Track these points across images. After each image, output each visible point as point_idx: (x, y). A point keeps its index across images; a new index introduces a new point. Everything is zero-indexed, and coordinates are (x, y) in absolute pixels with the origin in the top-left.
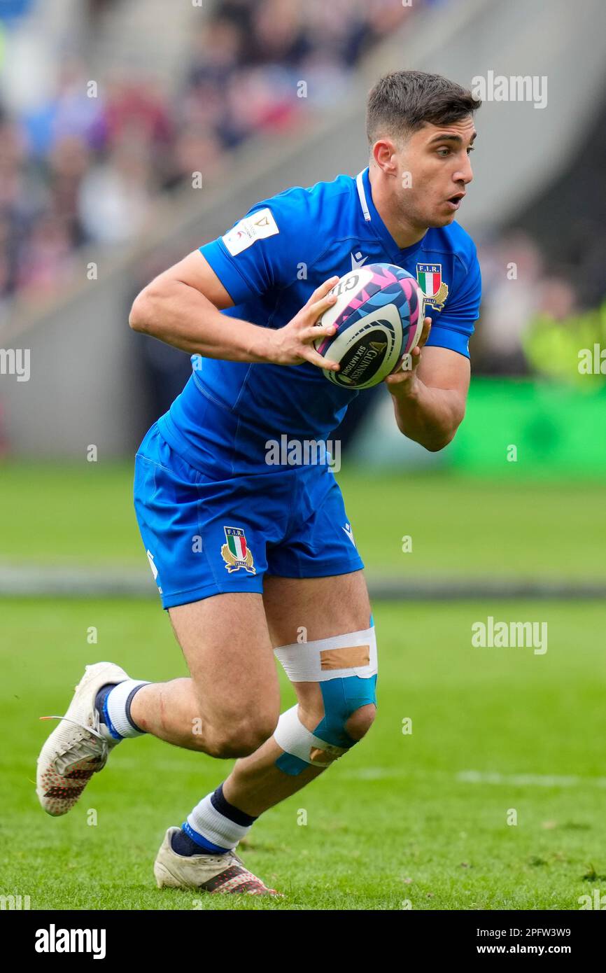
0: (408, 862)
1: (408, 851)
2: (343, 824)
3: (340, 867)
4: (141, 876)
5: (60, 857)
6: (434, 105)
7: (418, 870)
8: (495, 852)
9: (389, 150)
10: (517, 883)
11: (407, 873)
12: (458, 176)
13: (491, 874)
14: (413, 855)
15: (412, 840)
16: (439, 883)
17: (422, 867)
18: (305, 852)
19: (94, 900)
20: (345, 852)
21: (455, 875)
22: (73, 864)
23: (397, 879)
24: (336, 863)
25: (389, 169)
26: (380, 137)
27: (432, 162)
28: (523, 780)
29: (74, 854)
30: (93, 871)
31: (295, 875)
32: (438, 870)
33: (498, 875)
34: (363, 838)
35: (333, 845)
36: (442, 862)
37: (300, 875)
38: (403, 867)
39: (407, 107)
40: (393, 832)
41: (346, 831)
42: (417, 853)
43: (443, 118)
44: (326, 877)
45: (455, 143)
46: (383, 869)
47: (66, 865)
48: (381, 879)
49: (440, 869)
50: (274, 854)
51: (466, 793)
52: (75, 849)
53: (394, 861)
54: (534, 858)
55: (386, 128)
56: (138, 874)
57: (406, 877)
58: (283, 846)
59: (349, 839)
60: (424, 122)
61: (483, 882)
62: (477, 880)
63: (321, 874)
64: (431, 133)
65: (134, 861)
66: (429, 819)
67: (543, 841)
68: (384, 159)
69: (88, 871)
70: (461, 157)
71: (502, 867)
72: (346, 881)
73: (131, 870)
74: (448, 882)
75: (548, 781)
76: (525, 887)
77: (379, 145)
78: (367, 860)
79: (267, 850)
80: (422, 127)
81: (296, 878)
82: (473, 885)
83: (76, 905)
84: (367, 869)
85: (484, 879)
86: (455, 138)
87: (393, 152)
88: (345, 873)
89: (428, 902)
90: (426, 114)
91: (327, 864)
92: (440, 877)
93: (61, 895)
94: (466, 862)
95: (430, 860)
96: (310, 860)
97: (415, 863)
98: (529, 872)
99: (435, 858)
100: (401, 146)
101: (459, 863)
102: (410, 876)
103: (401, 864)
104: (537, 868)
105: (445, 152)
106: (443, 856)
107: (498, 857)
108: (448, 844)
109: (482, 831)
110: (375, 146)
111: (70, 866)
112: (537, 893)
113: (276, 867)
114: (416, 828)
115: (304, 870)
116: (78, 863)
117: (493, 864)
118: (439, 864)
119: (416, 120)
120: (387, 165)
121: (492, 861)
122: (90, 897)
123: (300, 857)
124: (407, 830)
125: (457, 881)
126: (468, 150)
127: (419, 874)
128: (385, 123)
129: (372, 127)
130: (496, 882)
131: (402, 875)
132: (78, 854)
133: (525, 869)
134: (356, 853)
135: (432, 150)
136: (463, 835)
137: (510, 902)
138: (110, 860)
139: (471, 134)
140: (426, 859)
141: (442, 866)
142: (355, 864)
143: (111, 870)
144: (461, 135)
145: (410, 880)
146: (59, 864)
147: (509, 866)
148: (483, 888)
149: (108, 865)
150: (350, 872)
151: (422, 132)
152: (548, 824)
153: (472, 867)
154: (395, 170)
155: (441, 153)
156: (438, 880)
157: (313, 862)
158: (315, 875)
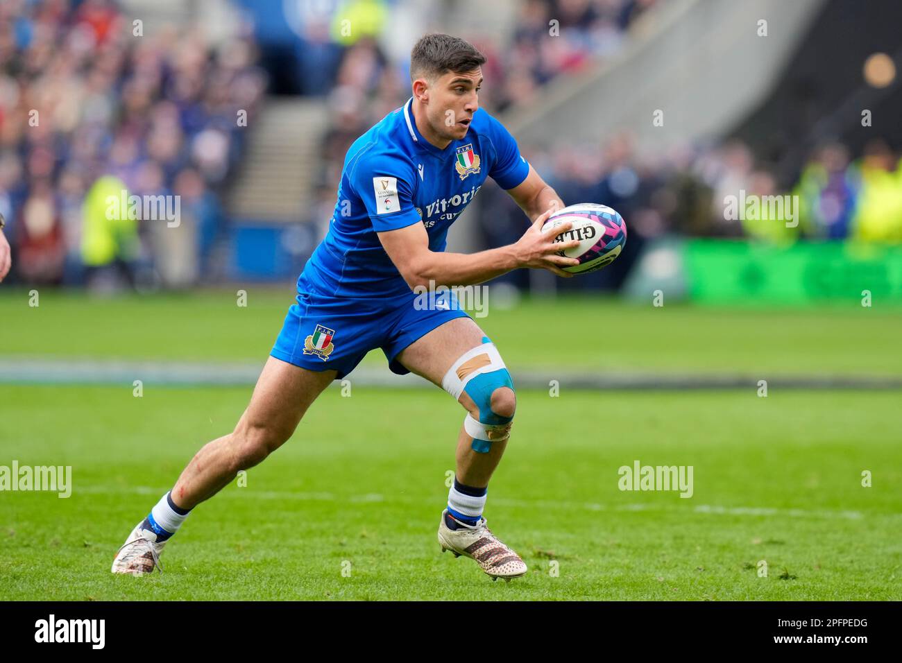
0: (661, 568)
1: (661, 559)
2: (617, 541)
3: (615, 571)
4: (480, 577)
5: (426, 564)
6: (454, 60)
7: (668, 572)
8: (720, 560)
9: (423, 87)
10: (735, 581)
11: (661, 575)
12: (468, 106)
13: (718, 575)
14: (664, 562)
15: (664, 552)
16: (683, 581)
17: (671, 571)
18: (591, 560)
19: (449, 593)
20: (618, 560)
21: (693, 576)
22: (434, 569)
23: (654, 579)
24: (613, 568)
25: (423, 99)
26: (418, 78)
27: (451, 96)
28: (739, 511)
29: (435, 562)
30: (448, 574)
31: (585, 576)
32: (681, 572)
33: (722, 575)
34: (631, 551)
35: (611, 555)
36: (684, 567)
37: (588, 576)
38: (658, 571)
39: (437, 59)
40: (652, 547)
41: (619, 546)
42: (667, 561)
43: (460, 69)
44: (606, 577)
45: (467, 85)
46: (644, 572)
47: (430, 569)
48: (643, 579)
49: (683, 571)
50: (571, 562)
51: (700, 520)
52: (436, 559)
53: (652, 566)
54: (747, 564)
55: (422, 72)
56: (479, 576)
57: (660, 576)
58: (577, 556)
59: (622, 552)
60: (449, 70)
61: (712, 580)
62: (708, 579)
63: (602, 576)
64: (452, 77)
65: (476, 567)
66: (675, 538)
67: (752, 552)
68: (420, 92)
69: (445, 573)
70: (471, 95)
71: (725, 570)
72: (620, 580)
73: (474, 573)
74: (688, 580)
75: (757, 512)
76: (741, 583)
77: (417, 83)
78: (634, 566)
79: (566, 559)
80: (446, 72)
81: (586, 578)
82: (705, 582)
83: (437, 597)
84: (633, 571)
85: (712, 578)
86: (469, 82)
87: (426, 88)
88: (618, 574)
89: (674, 594)
90: (449, 64)
91: (607, 568)
92: (683, 577)
93: (427, 590)
94: (701, 567)
95: (676, 566)
96: (595, 566)
97: (666, 568)
98: (744, 574)
99: (680, 564)
100: (432, 85)
101: (696, 568)
102: (663, 576)
103: (657, 568)
104: (748, 571)
105: (460, 90)
106: (685, 563)
107: (722, 563)
108: (688, 555)
109: (712, 546)
110: (414, 84)
111: (433, 570)
112: (748, 588)
113: (572, 571)
114: (667, 543)
115: (591, 573)
116: (438, 568)
117: (719, 568)
118: (682, 568)
119: (443, 67)
120: (421, 97)
121: (718, 566)
122: (446, 592)
123: (589, 564)
124: (661, 545)
125: (695, 579)
126: (477, 90)
127: (669, 575)
128: (422, 69)
129: (413, 71)
130: (721, 580)
131: (657, 576)
132: (438, 563)
133: (740, 571)
134: (627, 561)
135: (452, 89)
136: (699, 548)
137: (730, 594)
138: (460, 567)
139: (479, 79)
140: (673, 565)
141: (685, 569)
142: (625, 568)
143: (461, 573)
144: (472, 80)
145: (662, 579)
146: (425, 569)
147: (730, 569)
148: (712, 584)
149: (458, 569)
150: (622, 574)
151: (446, 76)
152: (756, 541)
153: (704, 570)
154: (427, 100)
155: (458, 91)
156: (682, 579)
157: (597, 567)
158: (598, 576)
